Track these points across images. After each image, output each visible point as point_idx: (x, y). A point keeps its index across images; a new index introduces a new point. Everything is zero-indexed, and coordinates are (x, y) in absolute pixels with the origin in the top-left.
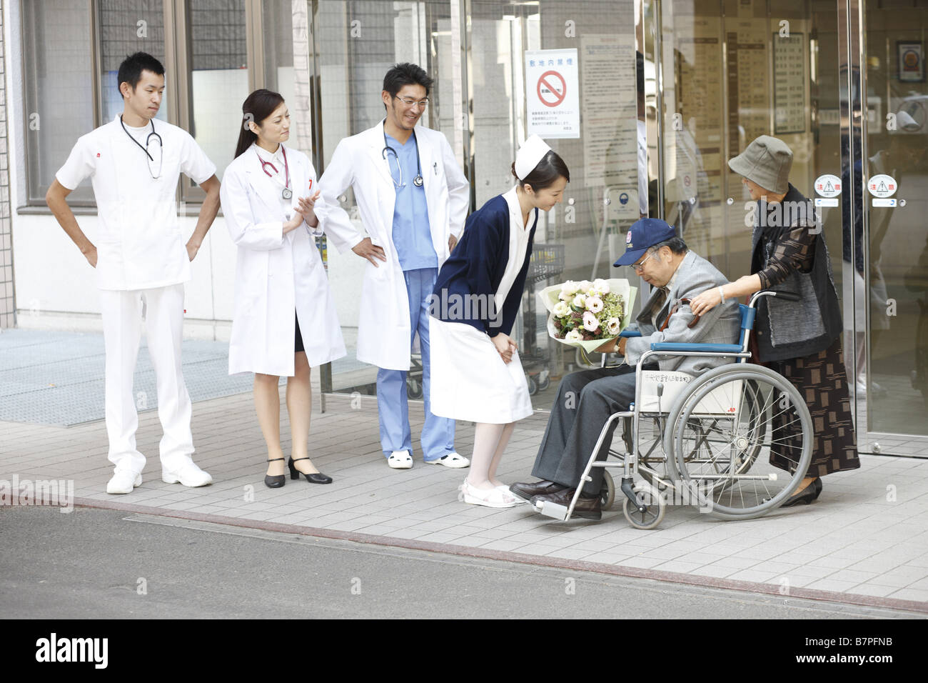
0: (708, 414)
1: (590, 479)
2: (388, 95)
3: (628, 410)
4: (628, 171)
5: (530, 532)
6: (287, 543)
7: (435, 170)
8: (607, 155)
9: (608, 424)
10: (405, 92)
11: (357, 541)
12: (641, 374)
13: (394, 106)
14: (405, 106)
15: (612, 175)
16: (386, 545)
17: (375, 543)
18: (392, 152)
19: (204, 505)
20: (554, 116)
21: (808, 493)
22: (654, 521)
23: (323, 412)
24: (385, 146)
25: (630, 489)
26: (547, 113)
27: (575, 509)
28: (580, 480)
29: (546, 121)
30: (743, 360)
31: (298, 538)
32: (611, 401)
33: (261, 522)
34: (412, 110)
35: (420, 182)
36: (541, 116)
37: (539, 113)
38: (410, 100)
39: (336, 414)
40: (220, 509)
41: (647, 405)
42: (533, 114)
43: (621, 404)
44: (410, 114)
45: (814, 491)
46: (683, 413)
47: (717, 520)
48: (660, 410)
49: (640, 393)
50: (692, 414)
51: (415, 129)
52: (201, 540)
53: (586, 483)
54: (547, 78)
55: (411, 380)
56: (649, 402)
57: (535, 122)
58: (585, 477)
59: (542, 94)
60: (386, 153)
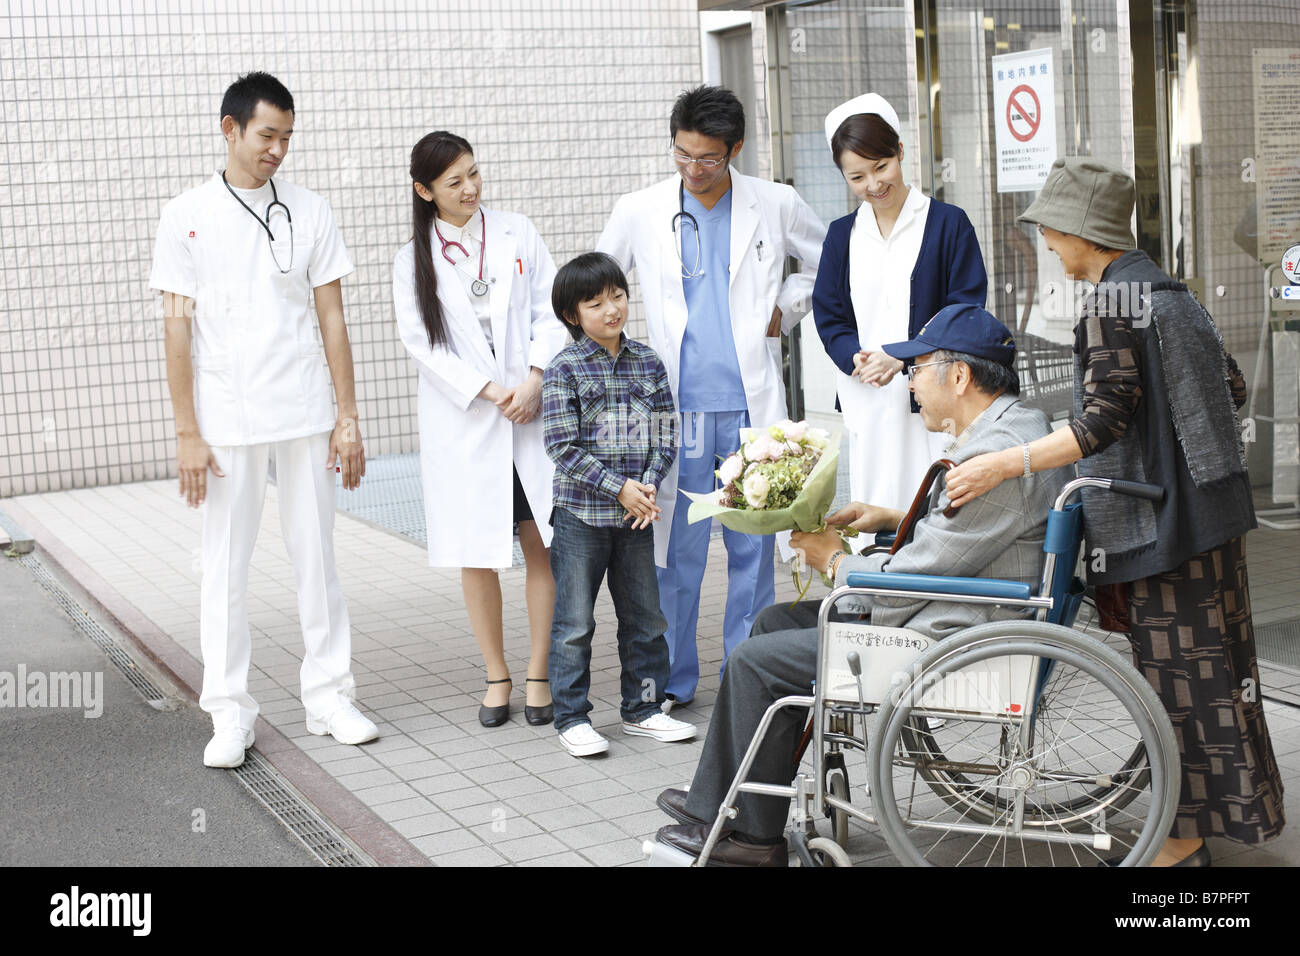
1: (732, 814)
3: (810, 692)
7: (760, 253)
12: (827, 629)
18: (689, 220)
20: (1027, 155)
24: (679, 211)
26: (1019, 151)
29: (1020, 164)
30: (1040, 614)
32: (770, 678)
36: (1012, 156)
37: (1010, 152)
41: (838, 688)
42: (1003, 153)
43: (793, 684)
49: (827, 664)
54: (1019, 97)
56: (843, 683)
57: (1006, 165)
59: (1014, 123)
60: (679, 220)
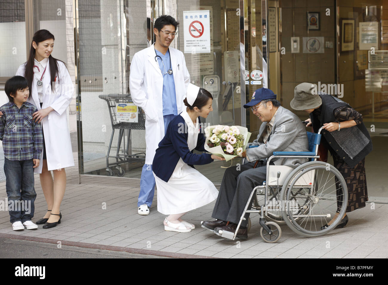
0: (300, 186)
1: (245, 219)
2: (157, 30)
3: (262, 184)
4: (209, 69)
5: (215, 245)
6: (95, 254)
7: (179, 68)
8: (201, 61)
9: (253, 191)
10: (165, 28)
11: (130, 252)
12: (269, 167)
13: (159, 36)
14: (165, 35)
15: (203, 71)
16: (146, 254)
17: (140, 253)
18: (159, 58)
19: (43, 234)
20: (198, 42)
21: (342, 223)
22: (276, 239)
23: (80, 183)
24: (156, 55)
25: (264, 223)
26: (194, 41)
27: (238, 234)
28: (240, 219)
29: (194, 45)
30: (315, 159)
31: (99, 251)
32: (254, 181)
33: (76, 242)
34: (169, 37)
35: (171, 72)
36: (191, 42)
37: (190, 41)
38: (168, 32)
39: (87, 185)
40: (53, 236)
41: (271, 182)
42: (187, 41)
43: (258, 182)
44: (168, 40)
45: (345, 222)
46: (289, 186)
47: (303, 237)
48: (278, 184)
49: (268, 176)
50: (295, 186)
51: (169, 47)
52: (49, 253)
53: (243, 221)
54: (194, 24)
55: (119, 167)
56: (273, 181)
57: (188, 45)
58: (242, 218)
59: (192, 32)
60: (157, 58)
